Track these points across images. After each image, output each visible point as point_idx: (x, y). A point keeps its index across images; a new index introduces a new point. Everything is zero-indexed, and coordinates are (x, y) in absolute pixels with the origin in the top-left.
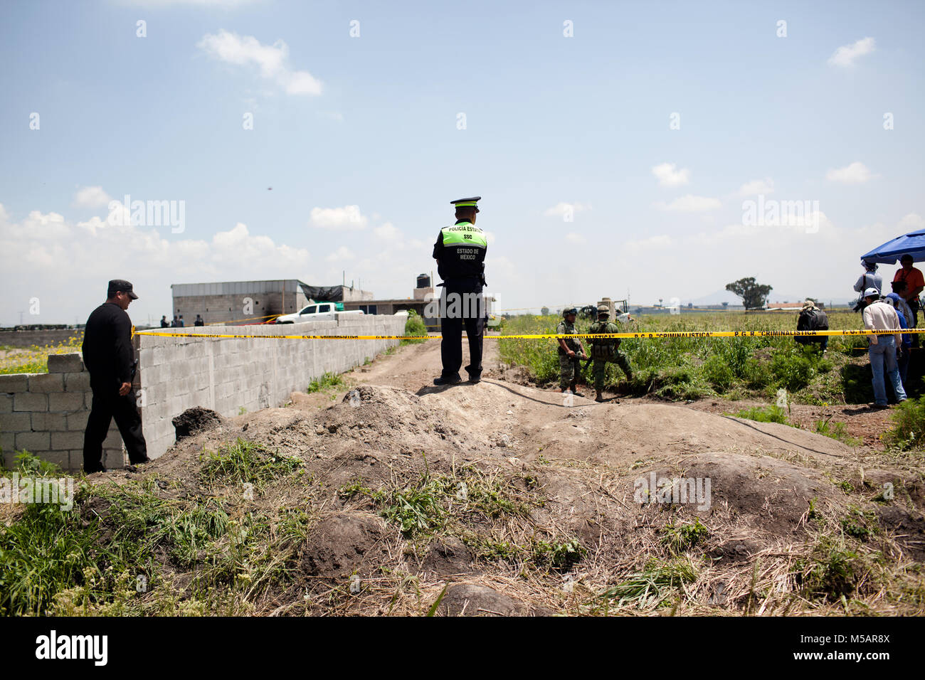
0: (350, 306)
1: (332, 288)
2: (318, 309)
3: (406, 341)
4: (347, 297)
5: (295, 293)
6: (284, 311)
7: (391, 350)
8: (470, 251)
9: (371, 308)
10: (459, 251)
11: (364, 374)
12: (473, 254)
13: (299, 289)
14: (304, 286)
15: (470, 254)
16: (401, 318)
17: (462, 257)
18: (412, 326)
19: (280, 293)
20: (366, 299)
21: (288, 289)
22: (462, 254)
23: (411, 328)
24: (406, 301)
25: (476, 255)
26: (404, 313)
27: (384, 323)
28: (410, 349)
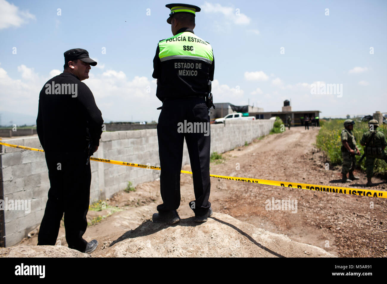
0: (251, 115)
1: (244, 107)
2: (234, 116)
3: (273, 131)
4: (250, 110)
5: (228, 109)
6: (222, 116)
7: (263, 137)
8: (190, 65)
9: (260, 116)
10: (176, 65)
11: (239, 152)
12: (194, 69)
13: (229, 107)
14: (232, 106)
15: (190, 69)
16: (272, 121)
17: (181, 73)
18: (277, 125)
19: (221, 109)
20: (260, 111)
21: (225, 107)
22: (181, 69)
23: (277, 126)
24: (277, 112)
25: (198, 70)
26: (274, 118)
27: (260, 123)
28: (272, 137)
